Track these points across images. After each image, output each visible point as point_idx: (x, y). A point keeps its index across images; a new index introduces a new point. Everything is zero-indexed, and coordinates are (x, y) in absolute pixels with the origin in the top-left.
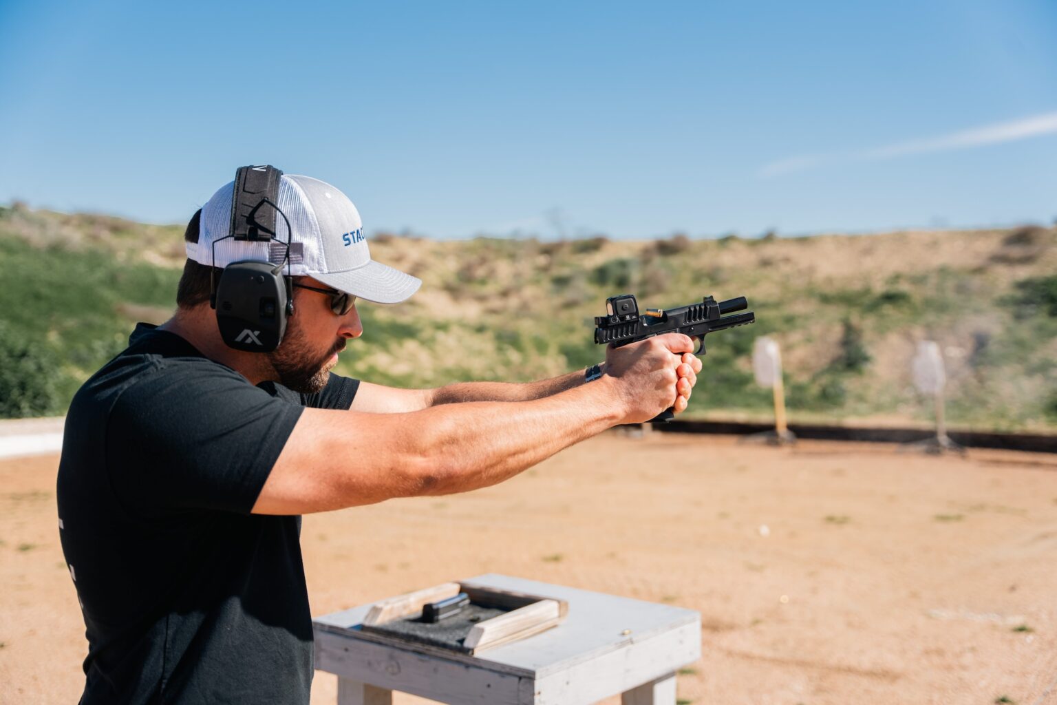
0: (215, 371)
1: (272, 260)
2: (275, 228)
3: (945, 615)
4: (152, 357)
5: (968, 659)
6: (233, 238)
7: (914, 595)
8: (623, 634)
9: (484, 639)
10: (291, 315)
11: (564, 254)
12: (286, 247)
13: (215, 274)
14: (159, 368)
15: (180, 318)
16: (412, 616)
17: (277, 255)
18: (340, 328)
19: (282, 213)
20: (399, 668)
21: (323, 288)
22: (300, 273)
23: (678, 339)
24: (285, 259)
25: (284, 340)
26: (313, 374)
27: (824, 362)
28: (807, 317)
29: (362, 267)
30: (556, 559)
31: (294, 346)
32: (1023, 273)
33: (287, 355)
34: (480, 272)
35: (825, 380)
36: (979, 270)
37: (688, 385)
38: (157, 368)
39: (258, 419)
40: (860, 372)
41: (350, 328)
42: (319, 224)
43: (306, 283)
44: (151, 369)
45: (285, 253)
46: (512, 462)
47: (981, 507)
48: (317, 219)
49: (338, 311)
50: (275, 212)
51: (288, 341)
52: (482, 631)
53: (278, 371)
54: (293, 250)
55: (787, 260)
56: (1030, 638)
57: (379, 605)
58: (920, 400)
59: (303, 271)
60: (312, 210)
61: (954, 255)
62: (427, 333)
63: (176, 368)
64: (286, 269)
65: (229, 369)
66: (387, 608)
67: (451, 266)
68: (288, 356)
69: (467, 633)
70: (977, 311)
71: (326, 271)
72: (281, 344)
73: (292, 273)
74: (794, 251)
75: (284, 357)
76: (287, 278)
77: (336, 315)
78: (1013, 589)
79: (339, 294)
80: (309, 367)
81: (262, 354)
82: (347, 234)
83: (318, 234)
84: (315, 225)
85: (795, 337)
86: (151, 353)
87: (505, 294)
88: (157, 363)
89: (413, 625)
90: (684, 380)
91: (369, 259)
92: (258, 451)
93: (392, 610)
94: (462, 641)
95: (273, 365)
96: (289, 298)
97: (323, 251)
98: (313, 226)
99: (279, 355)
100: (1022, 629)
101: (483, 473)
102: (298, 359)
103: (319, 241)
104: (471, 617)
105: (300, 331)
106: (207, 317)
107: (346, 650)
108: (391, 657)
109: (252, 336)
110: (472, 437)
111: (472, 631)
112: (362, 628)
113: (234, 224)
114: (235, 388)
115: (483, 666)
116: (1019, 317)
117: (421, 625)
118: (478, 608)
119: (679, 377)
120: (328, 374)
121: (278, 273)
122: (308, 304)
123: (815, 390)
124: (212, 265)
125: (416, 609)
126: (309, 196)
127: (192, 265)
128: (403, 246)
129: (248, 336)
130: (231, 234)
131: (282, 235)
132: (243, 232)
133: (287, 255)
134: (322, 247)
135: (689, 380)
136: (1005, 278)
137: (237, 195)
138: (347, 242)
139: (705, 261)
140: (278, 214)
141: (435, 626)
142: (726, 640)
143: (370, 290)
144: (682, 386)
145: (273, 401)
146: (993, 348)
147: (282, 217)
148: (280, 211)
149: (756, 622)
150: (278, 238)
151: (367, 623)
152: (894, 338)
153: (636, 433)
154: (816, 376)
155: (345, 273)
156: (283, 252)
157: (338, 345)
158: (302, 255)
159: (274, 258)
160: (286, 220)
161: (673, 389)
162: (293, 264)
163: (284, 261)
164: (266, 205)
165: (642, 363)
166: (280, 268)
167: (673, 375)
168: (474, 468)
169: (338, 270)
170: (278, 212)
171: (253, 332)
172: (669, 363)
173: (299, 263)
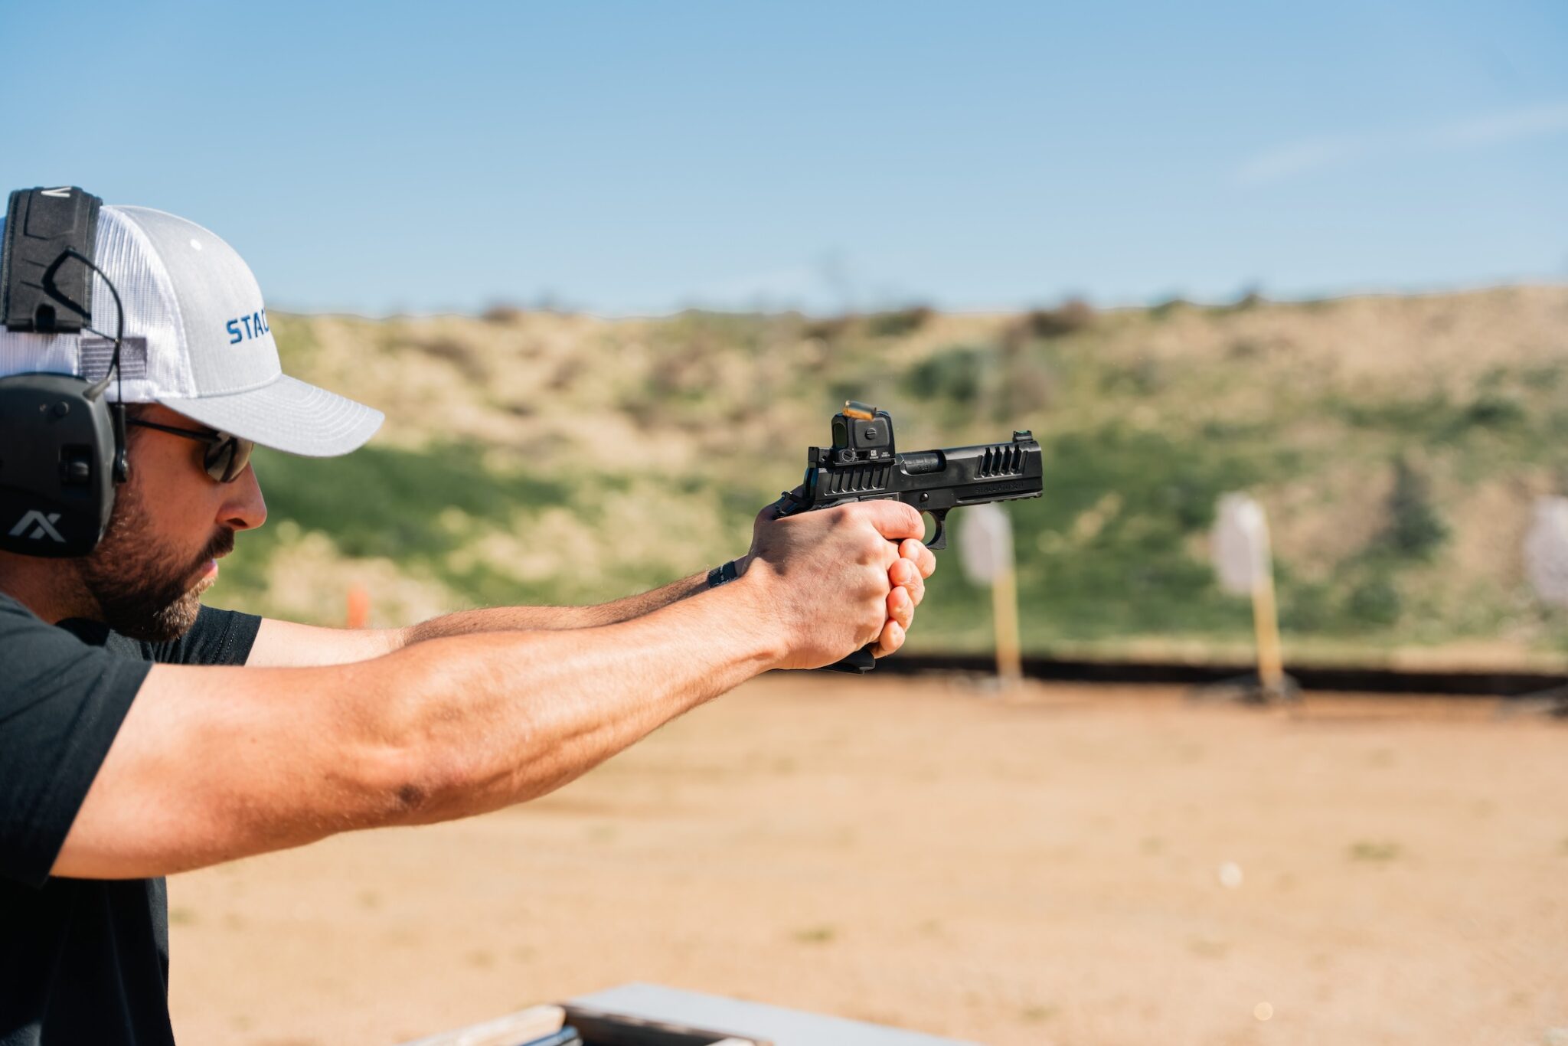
1: (86, 370)
2: (90, 307)
6: (5, 328)
10: (124, 480)
11: (852, 341)
12: (113, 346)
17: (95, 361)
18: (221, 510)
19: (104, 277)
21: (186, 427)
22: (142, 397)
23: (897, 512)
24: (111, 368)
25: (109, 530)
26: (170, 603)
27: (1356, 540)
28: (1321, 454)
29: (264, 387)
30: (821, 936)
31: (129, 545)
33: (115, 562)
34: (690, 376)
35: (1359, 577)
37: (908, 602)
39: (56, 692)
40: (1424, 558)
41: (241, 510)
42: (179, 300)
43: (152, 417)
45: (110, 358)
46: (572, 751)
48: (176, 291)
49: (218, 474)
50: (91, 275)
51: (118, 533)
54: (128, 350)
55: (1283, 344)
59: (148, 392)
60: (164, 272)
62: (586, 496)
64: (113, 388)
67: (633, 367)
68: (117, 565)
71: (193, 393)
72: (103, 539)
73: (126, 397)
74: (1295, 326)
75: (110, 567)
76: (114, 406)
77: (215, 482)
79: (219, 440)
80: (159, 586)
81: (64, 560)
82: (236, 322)
83: (177, 320)
84: (171, 301)
85: (1300, 492)
87: (738, 417)
90: (901, 592)
91: (280, 371)
92: (59, 757)
95: (87, 583)
96: (119, 445)
97: (187, 354)
98: (167, 304)
99: (100, 563)
101: (515, 775)
102: (138, 571)
103: (178, 333)
105: (142, 514)
109: (45, 523)
110: (489, 706)
113: (8, 300)
119: (893, 585)
121: (96, 395)
122: (156, 459)
123: (1338, 596)
126: (159, 245)
128: (543, 329)
129: (35, 524)
130: (2, 318)
131: (103, 321)
132: (26, 316)
133: (116, 362)
134: (186, 345)
135: (910, 592)
137: (13, 244)
138: (235, 336)
139: (1123, 349)
140: (97, 278)
143: (283, 431)
144: (896, 603)
145: (88, 654)
147: (104, 282)
148: (100, 272)
150: (95, 325)
152: (1492, 494)
153: (988, 683)
154: (1342, 567)
155: (232, 398)
156: (105, 355)
157: (221, 542)
158: (145, 359)
159: (88, 368)
160: (112, 289)
161: (880, 607)
162: (129, 378)
163: (109, 373)
164: (71, 262)
165: (828, 552)
166: (102, 386)
167: (882, 579)
168: (496, 766)
169: (217, 392)
170: (95, 273)
171: (46, 515)
172: (877, 555)
173: (138, 378)
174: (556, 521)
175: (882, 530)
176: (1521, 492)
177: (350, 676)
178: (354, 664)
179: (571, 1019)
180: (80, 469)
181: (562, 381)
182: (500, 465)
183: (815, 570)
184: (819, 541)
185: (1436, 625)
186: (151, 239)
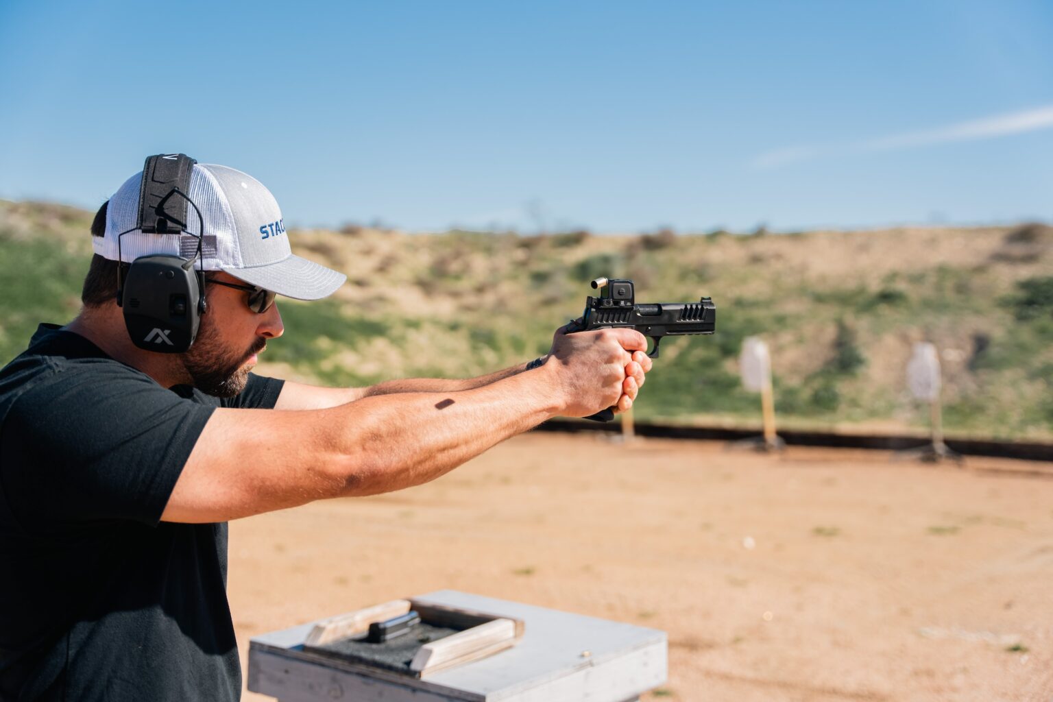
0: (122, 372)
1: (184, 253)
2: (186, 220)
3: (936, 633)
4: (51, 359)
5: (959, 680)
6: (140, 231)
7: (905, 612)
8: (582, 656)
9: (431, 662)
10: (205, 313)
11: (544, 249)
12: (198, 240)
13: (122, 270)
14: (56, 371)
15: (85, 317)
16: (358, 636)
17: (189, 249)
18: (258, 328)
19: (194, 205)
20: (342, 692)
21: (239, 284)
22: (213, 268)
23: (632, 335)
24: (197, 252)
25: (197, 340)
26: (229, 377)
27: (816, 364)
28: (798, 317)
29: (281, 262)
30: (528, 572)
31: (208, 347)
32: (1026, 272)
33: (200, 355)
34: (455, 266)
35: (818, 384)
36: (980, 269)
37: (634, 386)
38: (54, 372)
39: (164, 422)
40: (853, 375)
41: (270, 328)
42: (233, 215)
43: (220, 278)
44: (47, 373)
45: (197, 247)
46: (442, 458)
47: (976, 519)
48: (232, 210)
49: (256, 309)
50: (187, 202)
51: (202, 341)
52: (430, 652)
53: (191, 373)
54: (206, 243)
55: (778, 256)
56: (1024, 658)
57: (323, 624)
58: (917, 406)
59: (217, 266)
60: (226, 201)
61: (954, 254)
62: (397, 331)
63: (75, 371)
64: (198, 263)
65: (134, 370)
66: (330, 627)
67: (423, 261)
68: (202, 357)
69: (414, 654)
70: (977, 312)
71: (241, 265)
72: (194, 344)
73: (205, 267)
74: (786, 247)
75: (198, 358)
76: (199, 273)
77: (254, 313)
78: (1008, 606)
79: (256, 290)
80: (225, 369)
81: (173, 355)
82: (265, 227)
83: (232, 226)
84: (230, 216)
85: (786, 337)
86: (49, 355)
87: (480, 290)
88: (54, 366)
89: (357, 646)
90: (631, 380)
91: (289, 253)
92: (164, 457)
93: (335, 630)
94: (408, 663)
95: (186, 366)
96: (201, 294)
97: (238, 244)
98: (228, 218)
99: (192, 356)
100: (1016, 649)
102: (213, 360)
103: (233, 234)
104: (421, 637)
105: (215, 330)
106: (114, 316)
107: (287, 672)
108: (334, 680)
109: (162, 335)
111: (420, 653)
112: (303, 648)
113: (142, 216)
114: (143, 390)
115: (432, 690)
116: (1021, 318)
117: (366, 645)
118: (429, 628)
119: (627, 375)
120: (246, 377)
121: (189, 267)
122: (222, 300)
123: (806, 394)
124: (118, 260)
125: (362, 629)
126: (224, 186)
127: (98, 259)
128: (374, 239)
129: (157, 335)
130: (139, 226)
131: (193, 227)
132: (152, 225)
133: (199, 249)
134: (237, 240)
135: (636, 380)
136: (1007, 278)
137: (145, 185)
138: (265, 235)
139: (692, 257)
140: (190, 205)
141: (382, 646)
142: (705, 660)
143: (290, 286)
144: (628, 385)
145: (180, 403)
146: (994, 352)
147: (194, 208)
148: (191, 202)
149: (737, 640)
150: (189, 230)
151: (309, 643)
152: (890, 340)
153: (616, 438)
154: (808, 379)
155: (263, 268)
156: (195, 245)
157: (258, 345)
158: (216, 248)
159: (185, 252)
160: (198, 212)
161: (619, 387)
162: (206, 258)
163: (196, 255)
164: (176, 196)
165: (592, 355)
166: (191, 262)
167: (621, 371)
168: (400, 465)
169: (255, 265)
170: (189, 203)
171: (163, 331)
172: (619, 358)
173: (212, 258)
174: (379, 344)
175: (622, 344)
176: (905, 340)
177: (323, 416)
178: (325, 409)
179: (414, 607)
180: (180, 306)
181: (384, 267)
182: (349, 312)
183: (584, 364)
184: (588, 348)
185: (858, 410)
186: (219, 183)
